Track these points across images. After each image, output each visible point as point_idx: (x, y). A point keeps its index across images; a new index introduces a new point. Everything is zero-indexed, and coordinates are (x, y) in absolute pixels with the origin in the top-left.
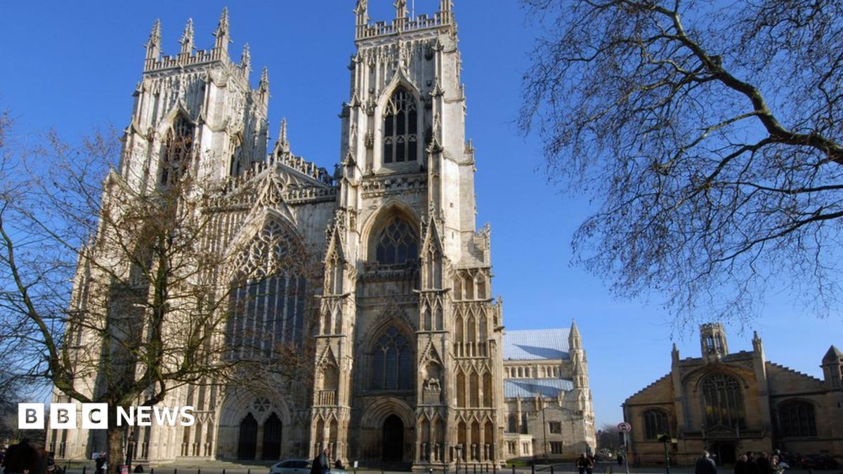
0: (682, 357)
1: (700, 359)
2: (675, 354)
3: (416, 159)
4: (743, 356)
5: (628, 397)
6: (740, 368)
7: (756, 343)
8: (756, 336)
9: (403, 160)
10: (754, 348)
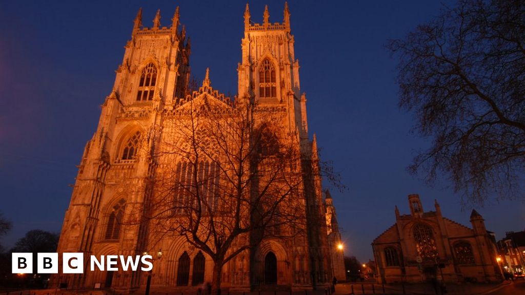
0: (401, 214)
1: (410, 215)
2: (397, 212)
3: (276, 96)
4: (432, 214)
5: (375, 239)
6: (431, 221)
7: (437, 206)
8: (436, 203)
9: (270, 96)
10: (437, 209)
